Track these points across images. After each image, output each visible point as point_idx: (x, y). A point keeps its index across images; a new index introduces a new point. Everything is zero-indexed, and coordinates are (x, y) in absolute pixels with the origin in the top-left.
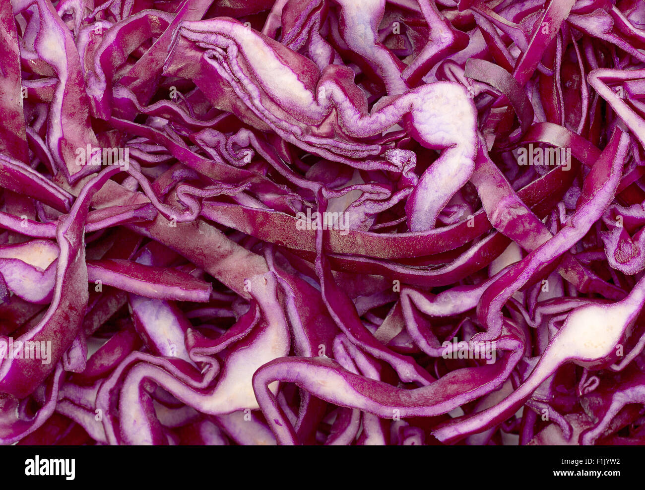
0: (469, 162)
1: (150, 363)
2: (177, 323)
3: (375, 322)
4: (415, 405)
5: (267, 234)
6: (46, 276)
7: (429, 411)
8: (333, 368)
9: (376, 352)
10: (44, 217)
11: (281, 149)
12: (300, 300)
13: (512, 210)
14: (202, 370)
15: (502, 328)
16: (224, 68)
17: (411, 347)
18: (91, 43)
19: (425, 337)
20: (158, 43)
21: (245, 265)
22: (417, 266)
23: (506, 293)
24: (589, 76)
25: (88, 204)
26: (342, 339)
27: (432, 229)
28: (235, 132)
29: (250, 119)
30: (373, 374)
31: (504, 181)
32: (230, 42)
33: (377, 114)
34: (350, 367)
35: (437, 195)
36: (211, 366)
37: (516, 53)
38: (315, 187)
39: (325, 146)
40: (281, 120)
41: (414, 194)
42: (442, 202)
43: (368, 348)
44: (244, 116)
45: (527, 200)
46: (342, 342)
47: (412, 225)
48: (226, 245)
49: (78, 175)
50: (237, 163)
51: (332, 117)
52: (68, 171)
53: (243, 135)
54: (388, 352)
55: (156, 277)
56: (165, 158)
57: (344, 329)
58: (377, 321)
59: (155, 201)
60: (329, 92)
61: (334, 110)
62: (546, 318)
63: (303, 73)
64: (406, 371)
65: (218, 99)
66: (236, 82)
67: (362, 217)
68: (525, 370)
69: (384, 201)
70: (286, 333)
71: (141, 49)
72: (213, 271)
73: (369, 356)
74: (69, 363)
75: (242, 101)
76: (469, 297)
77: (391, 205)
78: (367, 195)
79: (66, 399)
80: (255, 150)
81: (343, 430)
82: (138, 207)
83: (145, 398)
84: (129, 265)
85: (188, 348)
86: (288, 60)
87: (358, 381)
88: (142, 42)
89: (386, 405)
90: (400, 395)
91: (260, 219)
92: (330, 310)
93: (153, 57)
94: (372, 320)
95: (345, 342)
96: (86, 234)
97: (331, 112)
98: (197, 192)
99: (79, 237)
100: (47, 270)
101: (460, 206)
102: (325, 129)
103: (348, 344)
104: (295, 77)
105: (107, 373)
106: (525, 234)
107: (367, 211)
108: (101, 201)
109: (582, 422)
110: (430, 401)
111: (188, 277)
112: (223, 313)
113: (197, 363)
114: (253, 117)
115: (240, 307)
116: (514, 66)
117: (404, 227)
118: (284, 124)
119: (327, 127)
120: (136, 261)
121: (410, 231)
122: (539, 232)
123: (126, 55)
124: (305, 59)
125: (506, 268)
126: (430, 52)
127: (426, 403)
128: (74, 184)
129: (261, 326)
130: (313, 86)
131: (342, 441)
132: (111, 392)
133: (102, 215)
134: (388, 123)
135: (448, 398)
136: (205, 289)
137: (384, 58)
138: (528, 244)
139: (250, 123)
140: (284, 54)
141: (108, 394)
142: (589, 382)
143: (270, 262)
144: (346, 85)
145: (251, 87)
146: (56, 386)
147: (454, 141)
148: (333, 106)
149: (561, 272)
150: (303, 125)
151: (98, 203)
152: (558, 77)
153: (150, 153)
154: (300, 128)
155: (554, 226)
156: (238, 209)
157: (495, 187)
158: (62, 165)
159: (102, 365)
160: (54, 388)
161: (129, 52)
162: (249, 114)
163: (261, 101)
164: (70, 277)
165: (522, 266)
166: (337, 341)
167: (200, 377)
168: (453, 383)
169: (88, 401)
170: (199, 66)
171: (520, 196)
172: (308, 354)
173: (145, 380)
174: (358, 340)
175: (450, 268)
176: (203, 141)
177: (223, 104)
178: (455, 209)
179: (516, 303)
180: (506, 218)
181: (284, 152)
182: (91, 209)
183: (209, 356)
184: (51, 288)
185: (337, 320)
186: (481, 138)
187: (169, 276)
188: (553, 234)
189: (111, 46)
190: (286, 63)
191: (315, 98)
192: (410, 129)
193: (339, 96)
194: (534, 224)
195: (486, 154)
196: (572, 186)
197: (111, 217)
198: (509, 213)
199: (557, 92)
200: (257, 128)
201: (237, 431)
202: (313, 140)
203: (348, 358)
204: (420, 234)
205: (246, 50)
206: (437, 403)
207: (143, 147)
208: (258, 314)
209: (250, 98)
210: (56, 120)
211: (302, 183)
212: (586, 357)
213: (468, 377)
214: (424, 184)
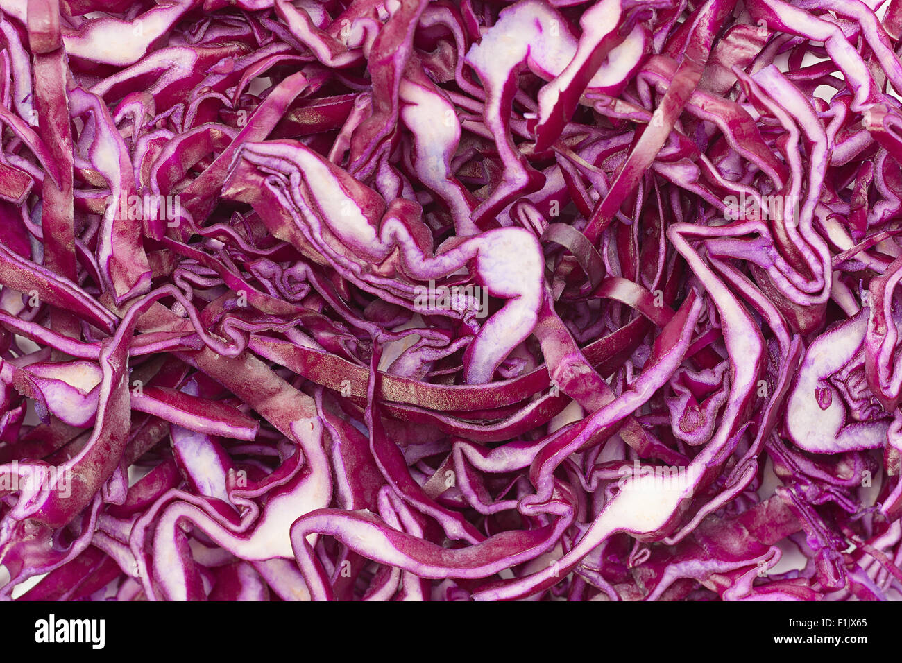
0: (532, 316)
1: (187, 502)
2: (218, 462)
3: (426, 471)
4: (457, 566)
5: (317, 376)
6: (88, 400)
7: (471, 573)
8: (373, 523)
9: (423, 507)
10: (89, 336)
11: (340, 285)
12: (347, 447)
13: (575, 368)
14: (241, 513)
15: (553, 491)
16: (285, 196)
17: (460, 500)
18: (150, 153)
19: (476, 493)
20: (219, 160)
21: (293, 406)
22: (471, 419)
23: (560, 455)
24: (669, 231)
25: (133, 327)
26: (387, 491)
27: (489, 382)
28: (292, 265)
29: (308, 252)
30: (416, 531)
31: (568, 337)
32: (294, 168)
33: (441, 258)
34: (393, 522)
35: (498, 347)
36: (250, 510)
37: (596, 196)
38: (371, 327)
39: (384, 287)
40: (341, 256)
41: (473, 344)
42: (501, 355)
43: (415, 503)
44: (303, 248)
45: (591, 358)
46: (387, 494)
47: (468, 377)
48: (274, 382)
49: (126, 297)
50: (292, 297)
51: (395, 256)
52: (115, 292)
53: (301, 269)
54: (435, 508)
55: (203, 410)
56: (218, 282)
57: (391, 482)
58: (428, 470)
59: (200, 330)
60: (394, 229)
61: (397, 249)
62: (603, 483)
63: (367, 207)
64: (453, 528)
65: (277, 228)
66: (297, 212)
67: (418, 362)
68: (577, 536)
69: (442, 348)
70: (328, 482)
71: (202, 163)
72: (260, 408)
73: (414, 511)
74: (109, 495)
75: (302, 232)
76: (526, 454)
77: (449, 353)
78: (425, 341)
79: (100, 530)
80: (311, 285)
81: (382, 586)
82: (186, 334)
83: (180, 538)
84: (175, 394)
85: (228, 489)
86: (353, 191)
87: (400, 538)
88: (203, 156)
89: (427, 564)
90: (443, 555)
91: (312, 358)
92: (378, 461)
93: (212, 175)
94: (422, 469)
95: (390, 494)
96: (130, 358)
97: (394, 250)
98: (244, 326)
99: (123, 363)
100: (90, 393)
101: (521, 360)
102: (385, 268)
103: (394, 497)
104: (359, 211)
105: (144, 507)
106: (588, 394)
107: (424, 357)
108: (149, 325)
109: (633, 593)
110: (473, 563)
111: (236, 413)
112: (269, 451)
113: (236, 505)
114: (311, 250)
115: (286, 447)
116: (592, 210)
117: (461, 378)
118: (344, 260)
119: (388, 266)
120: (181, 390)
121: (467, 383)
122: (601, 392)
123: (185, 170)
124: (372, 192)
125: (565, 427)
126: (503, 192)
127: (469, 564)
128: (121, 306)
129: (304, 473)
130: (377, 222)
131: (380, 596)
132: (146, 529)
133: (148, 339)
134: (451, 267)
135: (491, 560)
136: (251, 427)
137: (455, 193)
138: (590, 405)
139: (308, 256)
140: (349, 185)
141: (143, 531)
142: (640, 554)
143: (319, 405)
144: (412, 222)
145: (312, 219)
146: (93, 518)
147: (518, 291)
148: (396, 244)
149: (622, 435)
150: (363, 263)
151: (145, 327)
152: (635, 228)
153: (203, 276)
154: (360, 266)
155: (620, 386)
156: (289, 347)
157: (559, 343)
158: (110, 285)
159: (139, 499)
160: (91, 520)
161: (188, 168)
162: (307, 247)
163: (321, 234)
164: (113, 404)
165: (579, 428)
166: (383, 492)
167: (237, 520)
168: (498, 545)
169: (123, 535)
170: (259, 191)
171: (584, 353)
172: (350, 506)
173: (181, 518)
174: (405, 494)
175: (505, 425)
176: (258, 272)
177: (282, 234)
178: (516, 362)
179: (572, 465)
180: (568, 376)
181: (342, 287)
182: (137, 333)
183: (250, 499)
184: (93, 412)
185: (384, 471)
186: (548, 288)
187: (217, 410)
188: (616, 396)
189: (169, 159)
190: (350, 194)
191: (379, 235)
192: (474, 275)
193: (403, 234)
194: (597, 384)
195: (552, 308)
196: (642, 343)
197: (157, 342)
198: (572, 372)
199: (634, 242)
200: (316, 261)
201: (274, 578)
202: (372, 279)
203: (392, 511)
204: (475, 387)
205: (309, 178)
206: (480, 565)
207: (196, 269)
208: (301, 461)
209: (311, 230)
210: (106, 237)
211: (359, 324)
212: (637, 529)
213: (515, 540)
214: (484, 335)
